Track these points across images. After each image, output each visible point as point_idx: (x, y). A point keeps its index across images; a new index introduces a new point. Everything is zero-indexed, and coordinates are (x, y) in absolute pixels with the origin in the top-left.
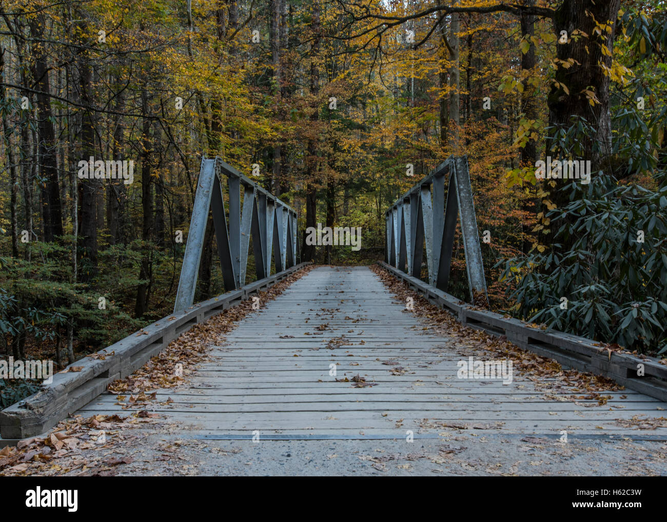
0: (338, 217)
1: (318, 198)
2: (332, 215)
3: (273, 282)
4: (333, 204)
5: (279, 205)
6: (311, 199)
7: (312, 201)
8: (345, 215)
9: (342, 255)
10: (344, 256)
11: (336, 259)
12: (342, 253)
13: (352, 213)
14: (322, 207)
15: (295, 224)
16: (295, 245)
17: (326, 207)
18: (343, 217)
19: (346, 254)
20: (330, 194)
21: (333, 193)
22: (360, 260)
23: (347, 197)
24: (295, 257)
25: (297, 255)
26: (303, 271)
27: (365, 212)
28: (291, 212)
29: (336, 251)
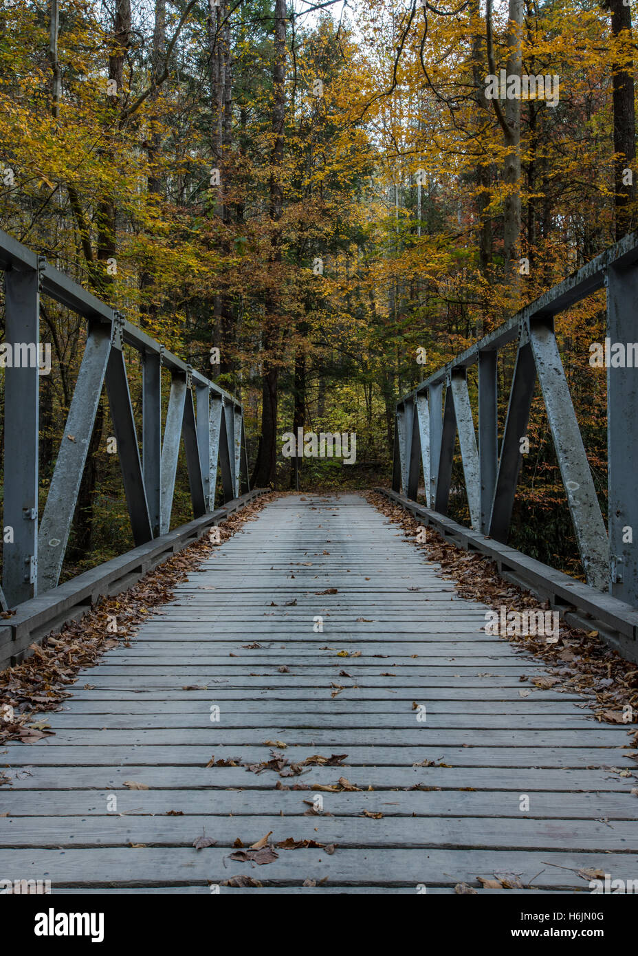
0: (311, 419)
1: (281, 388)
2: (302, 415)
3: (171, 550)
4: (303, 399)
5: (200, 386)
6: (270, 387)
7: (271, 391)
8: (320, 416)
9: (316, 474)
10: (319, 476)
11: (307, 480)
12: (317, 471)
13: (331, 412)
14: (286, 403)
15: (238, 425)
16: (238, 462)
17: (293, 402)
18: (319, 419)
19: (322, 473)
20: (300, 385)
21: (303, 382)
22: (343, 482)
23: (323, 388)
24: (237, 483)
25: (242, 477)
26: (249, 508)
27: (348, 411)
28: (229, 403)
29: (307, 467)
